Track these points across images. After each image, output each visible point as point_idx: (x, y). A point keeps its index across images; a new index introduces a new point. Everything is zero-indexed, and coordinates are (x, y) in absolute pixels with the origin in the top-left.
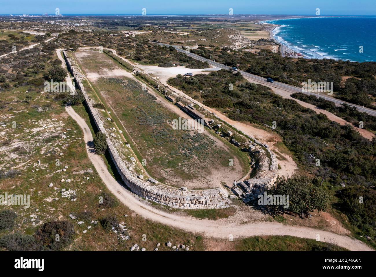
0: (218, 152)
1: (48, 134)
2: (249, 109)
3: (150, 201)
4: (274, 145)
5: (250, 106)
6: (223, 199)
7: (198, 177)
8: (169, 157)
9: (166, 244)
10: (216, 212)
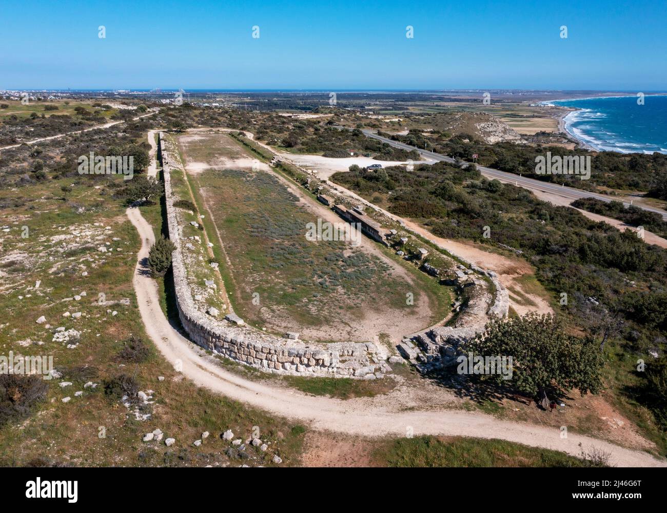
0: (389, 285)
1: (77, 245)
2: (476, 218)
3: (220, 357)
4: (514, 279)
6: (373, 362)
7: (333, 322)
8: (287, 288)
9: (221, 436)
10: (351, 384)
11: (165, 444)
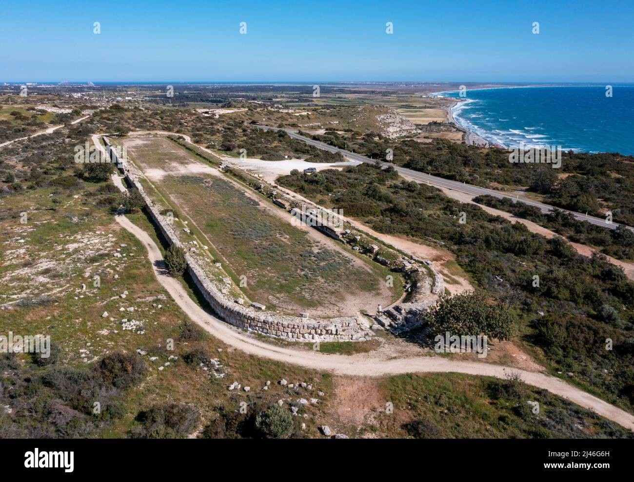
0: (355, 274)
1: (92, 252)
2: (405, 216)
3: (254, 333)
4: (442, 265)
5: (407, 213)
6: (362, 330)
7: (325, 304)
8: (280, 280)
9: (279, 383)
10: (351, 345)
11: (245, 391)
